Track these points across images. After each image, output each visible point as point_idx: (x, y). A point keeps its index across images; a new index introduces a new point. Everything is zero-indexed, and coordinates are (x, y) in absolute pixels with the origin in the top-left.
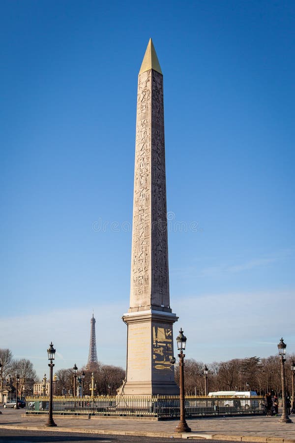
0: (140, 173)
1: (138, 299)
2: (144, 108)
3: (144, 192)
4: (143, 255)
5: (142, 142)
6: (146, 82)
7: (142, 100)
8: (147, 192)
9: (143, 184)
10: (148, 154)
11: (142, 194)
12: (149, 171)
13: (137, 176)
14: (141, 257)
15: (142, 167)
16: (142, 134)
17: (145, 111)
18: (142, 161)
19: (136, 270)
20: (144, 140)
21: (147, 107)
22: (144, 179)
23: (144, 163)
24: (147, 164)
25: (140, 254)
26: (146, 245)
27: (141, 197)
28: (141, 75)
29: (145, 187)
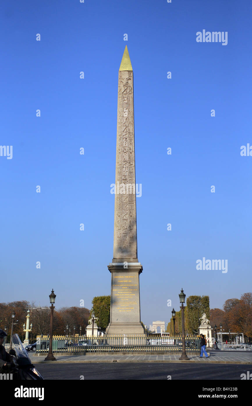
0: (123, 149)
1: (122, 252)
2: (126, 99)
3: (127, 165)
4: (127, 216)
5: (124, 125)
6: (127, 79)
7: (124, 92)
8: (130, 166)
9: (125, 159)
10: (131, 136)
11: (125, 166)
12: (132, 150)
13: (120, 151)
14: (125, 217)
15: (124, 145)
16: (124, 119)
17: (126, 101)
18: (124, 140)
19: (120, 227)
20: (126, 124)
21: (128, 99)
22: (127, 155)
23: (127, 142)
24: (129, 144)
25: (124, 214)
26: (130, 208)
27: (124, 169)
28: (122, 72)
29: (128, 162)
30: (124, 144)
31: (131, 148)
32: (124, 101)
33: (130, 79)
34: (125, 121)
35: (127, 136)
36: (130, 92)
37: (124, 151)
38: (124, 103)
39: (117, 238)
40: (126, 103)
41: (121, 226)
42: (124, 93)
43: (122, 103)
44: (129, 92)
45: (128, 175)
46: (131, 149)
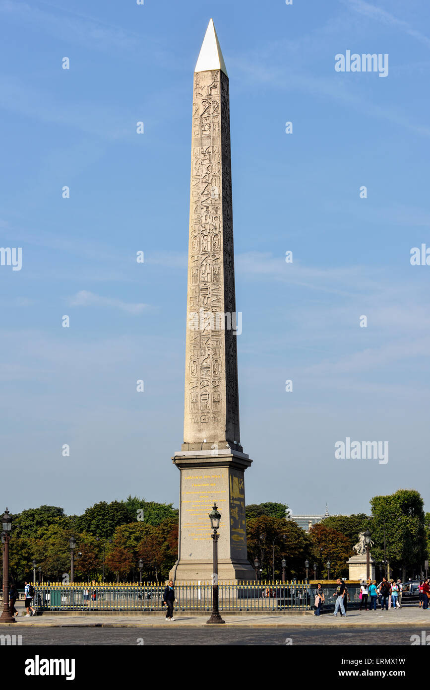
0: (202, 229)
1: (200, 431)
2: (207, 127)
3: (209, 261)
4: (209, 361)
5: (204, 181)
6: (209, 87)
7: (203, 114)
8: (214, 262)
9: (206, 249)
10: (217, 202)
11: (204, 263)
12: (218, 230)
13: (195, 233)
14: (204, 364)
15: (204, 221)
16: (204, 169)
17: (208, 133)
18: (203, 211)
19: (195, 383)
20: (207, 178)
21: (212, 128)
22: (209, 240)
23: (208, 215)
24: (214, 217)
25: (202, 358)
26: (215, 345)
27: (204, 268)
28: (200, 74)
29: (211, 254)
30: (203, 218)
31: (217, 226)
32: (204, 133)
33: (215, 87)
34: (205, 172)
35: (209, 202)
36: (216, 114)
37: (204, 232)
38: (203, 136)
39: (191, 404)
40: (208, 136)
41: (197, 381)
42: (204, 116)
43: (199, 136)
44: (212, 114)
45: (210, 280)
46: (216, 229)
